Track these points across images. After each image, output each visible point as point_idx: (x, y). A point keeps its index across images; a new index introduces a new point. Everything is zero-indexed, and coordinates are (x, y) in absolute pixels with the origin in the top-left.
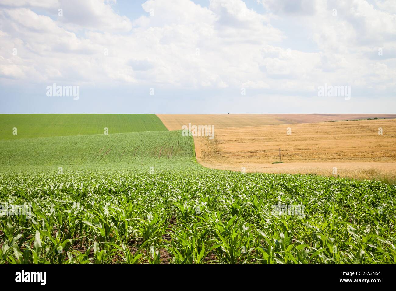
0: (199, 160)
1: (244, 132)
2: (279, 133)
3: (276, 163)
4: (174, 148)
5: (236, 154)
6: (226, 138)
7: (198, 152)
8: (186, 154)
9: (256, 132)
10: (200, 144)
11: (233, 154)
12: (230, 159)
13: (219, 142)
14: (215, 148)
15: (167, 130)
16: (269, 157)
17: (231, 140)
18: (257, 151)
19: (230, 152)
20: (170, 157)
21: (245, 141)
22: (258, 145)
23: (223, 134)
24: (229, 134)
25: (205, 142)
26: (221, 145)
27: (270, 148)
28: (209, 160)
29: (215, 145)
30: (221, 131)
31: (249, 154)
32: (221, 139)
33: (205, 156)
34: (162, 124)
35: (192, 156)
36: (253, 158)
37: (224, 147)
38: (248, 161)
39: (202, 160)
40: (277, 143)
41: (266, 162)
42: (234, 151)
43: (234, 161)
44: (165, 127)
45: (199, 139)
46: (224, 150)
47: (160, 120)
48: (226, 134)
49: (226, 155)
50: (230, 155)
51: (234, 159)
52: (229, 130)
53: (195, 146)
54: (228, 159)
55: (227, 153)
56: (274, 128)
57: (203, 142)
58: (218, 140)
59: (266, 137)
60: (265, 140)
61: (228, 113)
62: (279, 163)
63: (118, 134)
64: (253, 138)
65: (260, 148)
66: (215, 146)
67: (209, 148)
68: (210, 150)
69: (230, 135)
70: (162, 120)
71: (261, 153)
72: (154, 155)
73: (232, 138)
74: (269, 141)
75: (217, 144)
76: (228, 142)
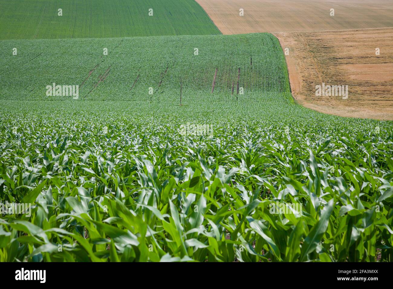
0: (300, 98)
4: (242, 71)
5: (380, 87)
6: (355, 52)
7: (296, 83)
8: (269, 86)
10: (298, 64)
11: (372, 88)
12: (366, 97)
13: (339, 60)
14: (332, 74)
15: (220, 33)
17: (367, 57)
19: (367, 83)
20: (235, 91)
23: (349, 44)
24: (362, 43)
25: (309, 59)
26: (344, 67)
29: (331, 67)
30: (344, 37)
32: (345, 54)
35: (282, 89)
37: (353, 72)
39: (306, 99)
42: (375, 80)
43: (376, 102)
44: (216, 27)
45: (297, 53)
46: (352, 77)
48: (354, 44)
49: (359, 89)
50: (367, 88)
51: (377, 98)
53: (289, 68)
54: (361, 98)
55: (360, 85)
57: (305, 60)
58: (338, 56)
63: (121, 39)
66: (332, 70)
67: (320, 75)
69: (364, 45)
72: (200, 85)
75: (335, 65)
76: (360, 60)
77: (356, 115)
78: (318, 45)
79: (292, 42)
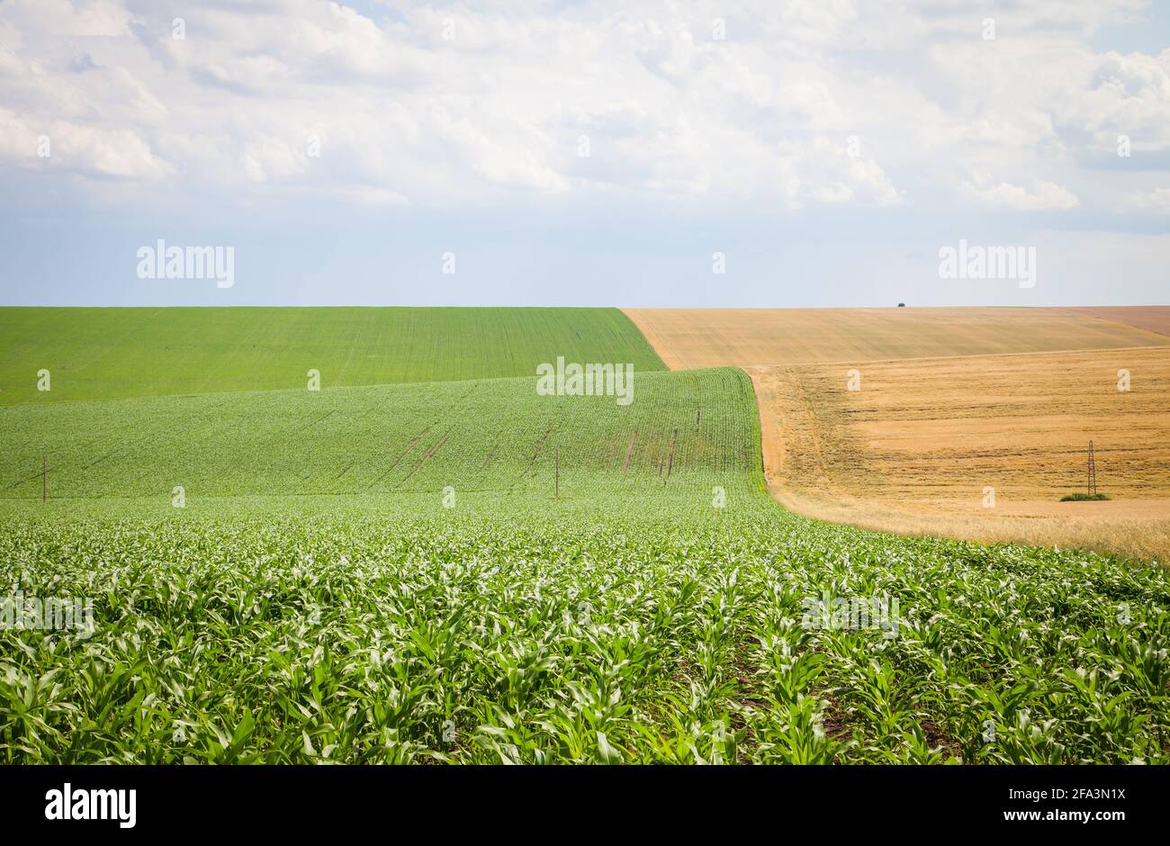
0: (776, 482)
1: (956, 379)
2: (1098, 383)
3: (1079, 498)
4: (680, 435)
5: (920, 462)
6: (882, 401)
7: (774, 454)
8: (726, 461)
9: (1003, 377)
10: (781, 422)
11: (907, 464)
12: (894, 480)
13: (854, 414)
14: (838, 438)
15: (663, 367)
16: (1052, 476)
17: (902, 409)
18: (1004, 452)
19: (898, 454)
20: (665, 470)
21: (958, 414)
22: (1009, 426)
23: (875, 385)
24: (895, 384)
25: (801, 413)
26: (862, 426)
27: (1054, 440)
28: (812, 484)
29: (837, 427)
30: (867, 373)
31: (970, 463)
32: (864, 403)
33: (800, 466)
34: (647, 345)
35: (749, 467)
36: (987, 477)
37: (874, 435)
38: (963, 488)
39: (787, 484)
40: (1084, 421)
41: (1038, 495)
42: (912, 449)
43: (910, 488)
44: (658, 358)
45: (780, 402)
46: (874, 444)
47: (638, 332)
48: (883, 385)
49: (883, 465)
50: (897, 464)
51: (912, 481)
52: (896, 371)
53: (763, 429)
54: (886, 481)
55: (885, 457)
56: (1078, 361)
57: (793, 415)
58: (853, 406)
59: (1045, 399)
60: (1041, 410)
61: (901, 305)
62: (1087, 498)
63: (475, 381)
64: (989, 400)
65: (1018, 442)
66: (839, 431)
67: (817, 440)
68: (817, 446)
69: (899, 388)
70: (643, 332)
71: (1021, 461)
72: (605, 461)
73: (908, 399)
74: (1053, 414)
75: (846, 422)
76: (890, 414)
78: (818, 388)
79: (775, 383)
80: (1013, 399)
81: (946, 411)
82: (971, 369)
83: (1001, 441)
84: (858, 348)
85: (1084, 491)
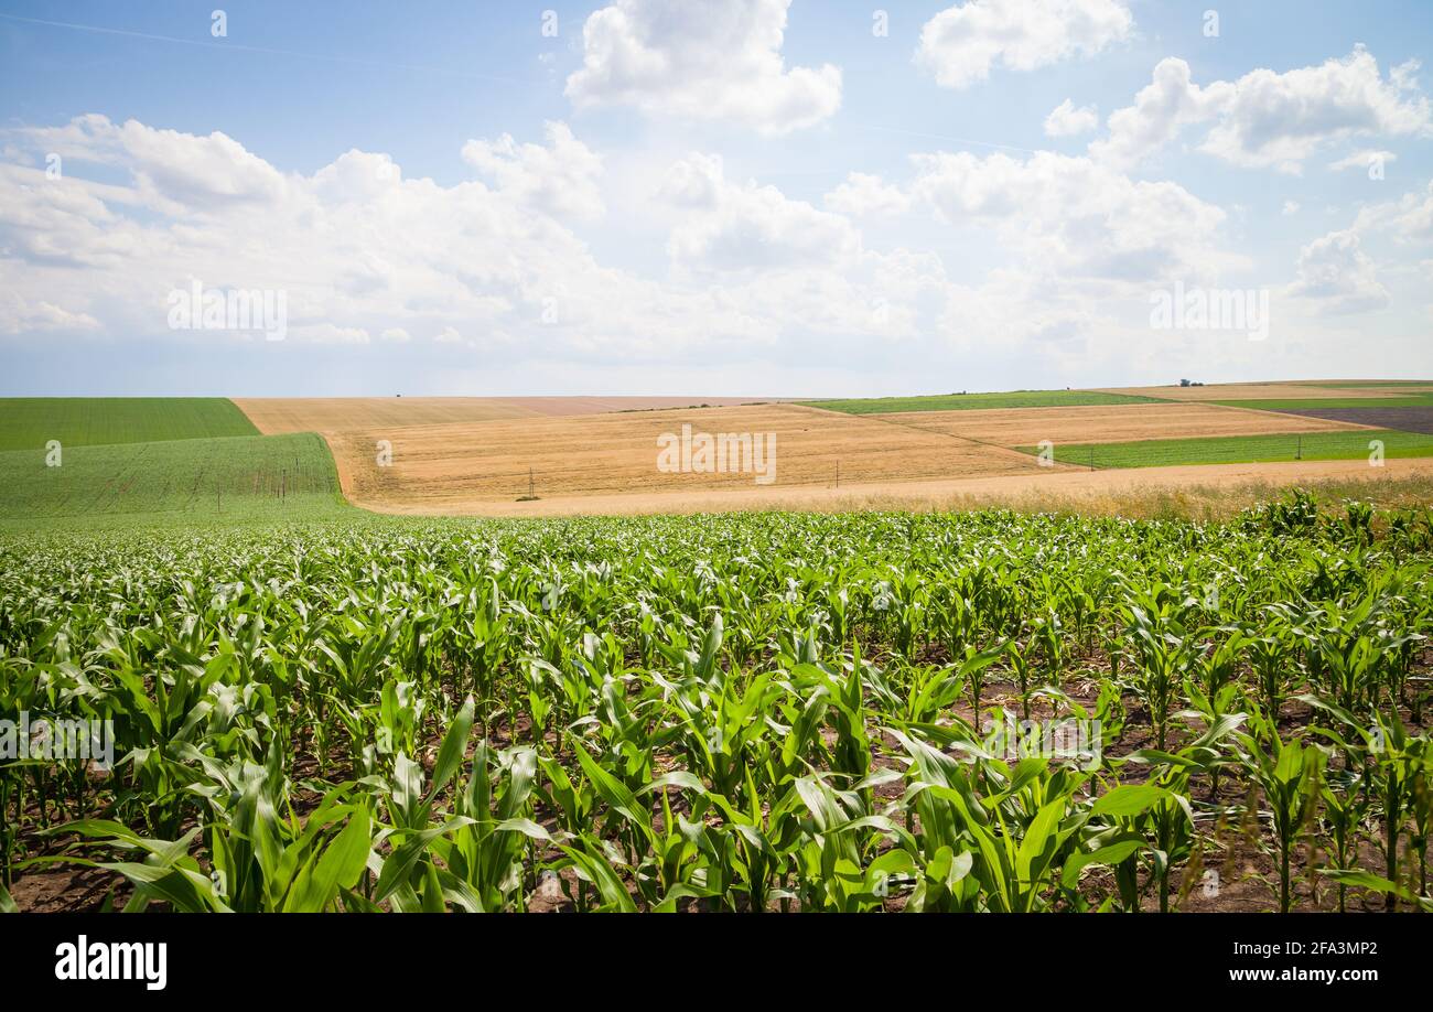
0: (351, 498)
1: (444, 437)
2: (520, 437)
3: (525, 499)
4: (288, 472)
5: (432, 483)
6: (405, 450)
7: (347, 482)
8: (318, 488)
9: (470, 435)
10: (348, 464)
11: (424, 485)
12: (419, 494)
15: (259, 433)
16: (506, 488)
17: (417, 454)
18: (477, 477)
19: (419, 479)
20: (281, 494)
21: (449, 456)
22: (478, 462)
23: (400, 441)
24: (411, 440)
25: (359, 458)
27: (504, 468)
28: (374, 497)
31: (461, 482)
33: (362, 488)
34: (249, 421)
35: (332, 490)
36: (470, 490)
37: (406, 470)
38: (460, 497)
39: (358, 498)
40: (519, 458)
41: (500, 498)
42: (427, 476)
43: (429, 498)
44: (255, 427)
45: (345, 452)
46: (404, 474)
47: (239, 410)
48: (404, 441)
49: (410, 485)
50: (419, 485)
51: (430, 494)
53: (338, 468)
55: (412, 482)
56: (507, 426)
57: (355, 459)
59: (494, 446)
60: (493, 452)
61: (398, 396)
62: (530, 499)
63: (145, 444)
64: (465, 448)
65: (483, 470)
68: (371, 477)
70: (245, 412)
71: (487, 481)
72: (241, 490)
73: (420, 448)
74: (500, 454)
76: (411, 457)
77: (410, 513)
79: (340, 441)
80: (477, 447)
81: (443, 455)
82: (452, 431)
83: (476, 470)
84: (375, 421)
85: (528, 496)
